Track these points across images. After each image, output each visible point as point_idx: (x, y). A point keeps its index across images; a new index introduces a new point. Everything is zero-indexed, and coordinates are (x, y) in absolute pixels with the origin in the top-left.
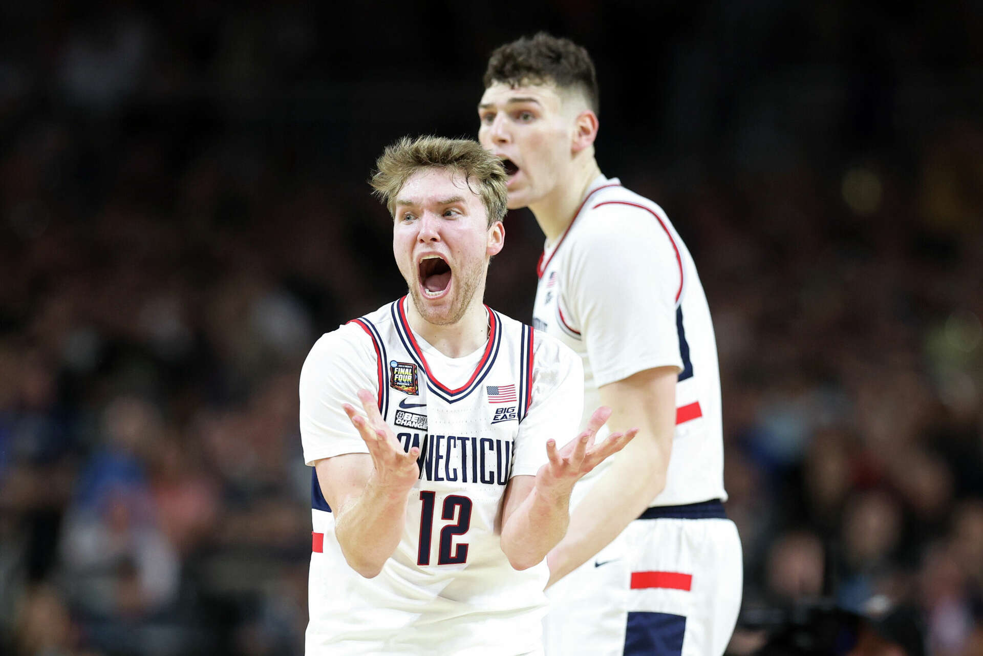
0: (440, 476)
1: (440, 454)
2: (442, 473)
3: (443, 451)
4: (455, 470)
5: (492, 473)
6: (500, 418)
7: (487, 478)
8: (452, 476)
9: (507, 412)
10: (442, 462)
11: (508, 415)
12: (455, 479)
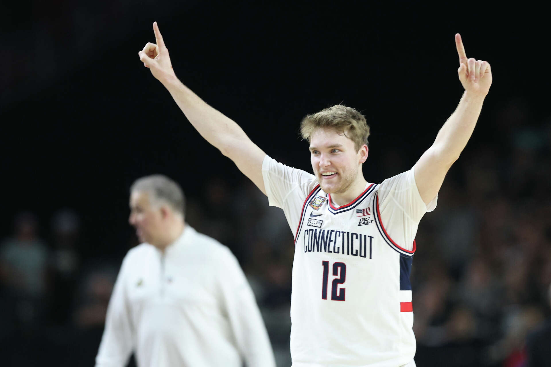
0: (330, 250)
1: (331, 239)
2: (331, 249)
3: (333, 238)
4: (338, 248)
5: (357, 251)
6: (362, 223)
7: (354, 253)
8: (336, 251)
9: (366, 220)
10: (332, 244)
11: (366, 222)
12: (338, 252)
